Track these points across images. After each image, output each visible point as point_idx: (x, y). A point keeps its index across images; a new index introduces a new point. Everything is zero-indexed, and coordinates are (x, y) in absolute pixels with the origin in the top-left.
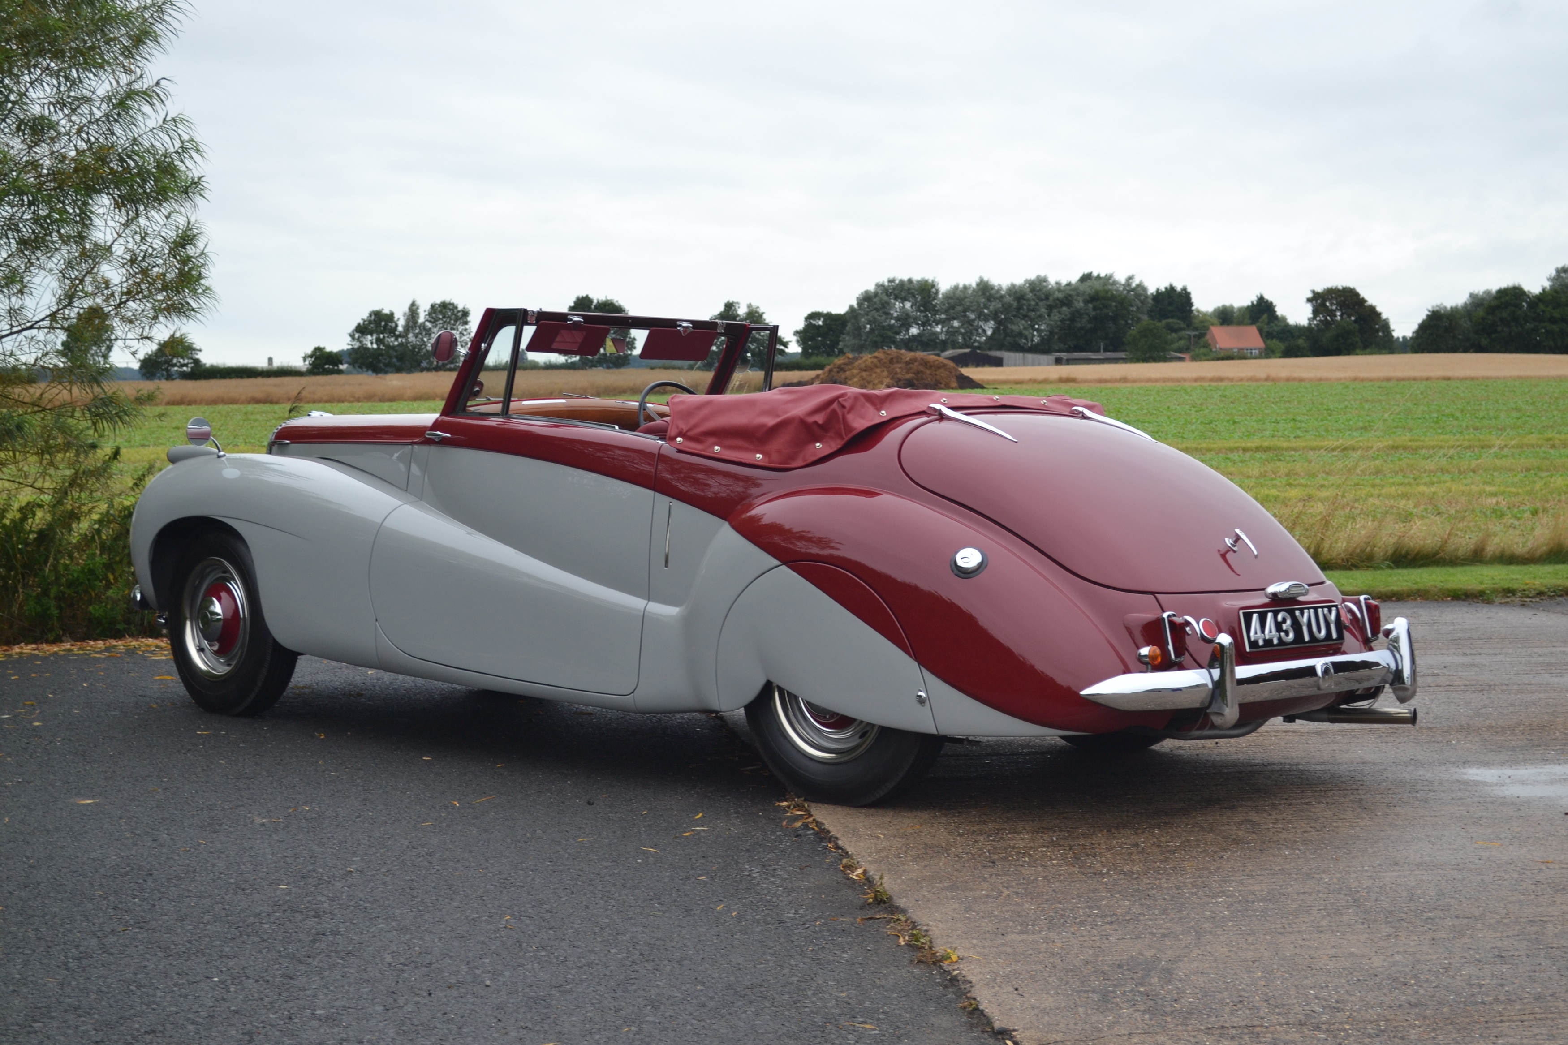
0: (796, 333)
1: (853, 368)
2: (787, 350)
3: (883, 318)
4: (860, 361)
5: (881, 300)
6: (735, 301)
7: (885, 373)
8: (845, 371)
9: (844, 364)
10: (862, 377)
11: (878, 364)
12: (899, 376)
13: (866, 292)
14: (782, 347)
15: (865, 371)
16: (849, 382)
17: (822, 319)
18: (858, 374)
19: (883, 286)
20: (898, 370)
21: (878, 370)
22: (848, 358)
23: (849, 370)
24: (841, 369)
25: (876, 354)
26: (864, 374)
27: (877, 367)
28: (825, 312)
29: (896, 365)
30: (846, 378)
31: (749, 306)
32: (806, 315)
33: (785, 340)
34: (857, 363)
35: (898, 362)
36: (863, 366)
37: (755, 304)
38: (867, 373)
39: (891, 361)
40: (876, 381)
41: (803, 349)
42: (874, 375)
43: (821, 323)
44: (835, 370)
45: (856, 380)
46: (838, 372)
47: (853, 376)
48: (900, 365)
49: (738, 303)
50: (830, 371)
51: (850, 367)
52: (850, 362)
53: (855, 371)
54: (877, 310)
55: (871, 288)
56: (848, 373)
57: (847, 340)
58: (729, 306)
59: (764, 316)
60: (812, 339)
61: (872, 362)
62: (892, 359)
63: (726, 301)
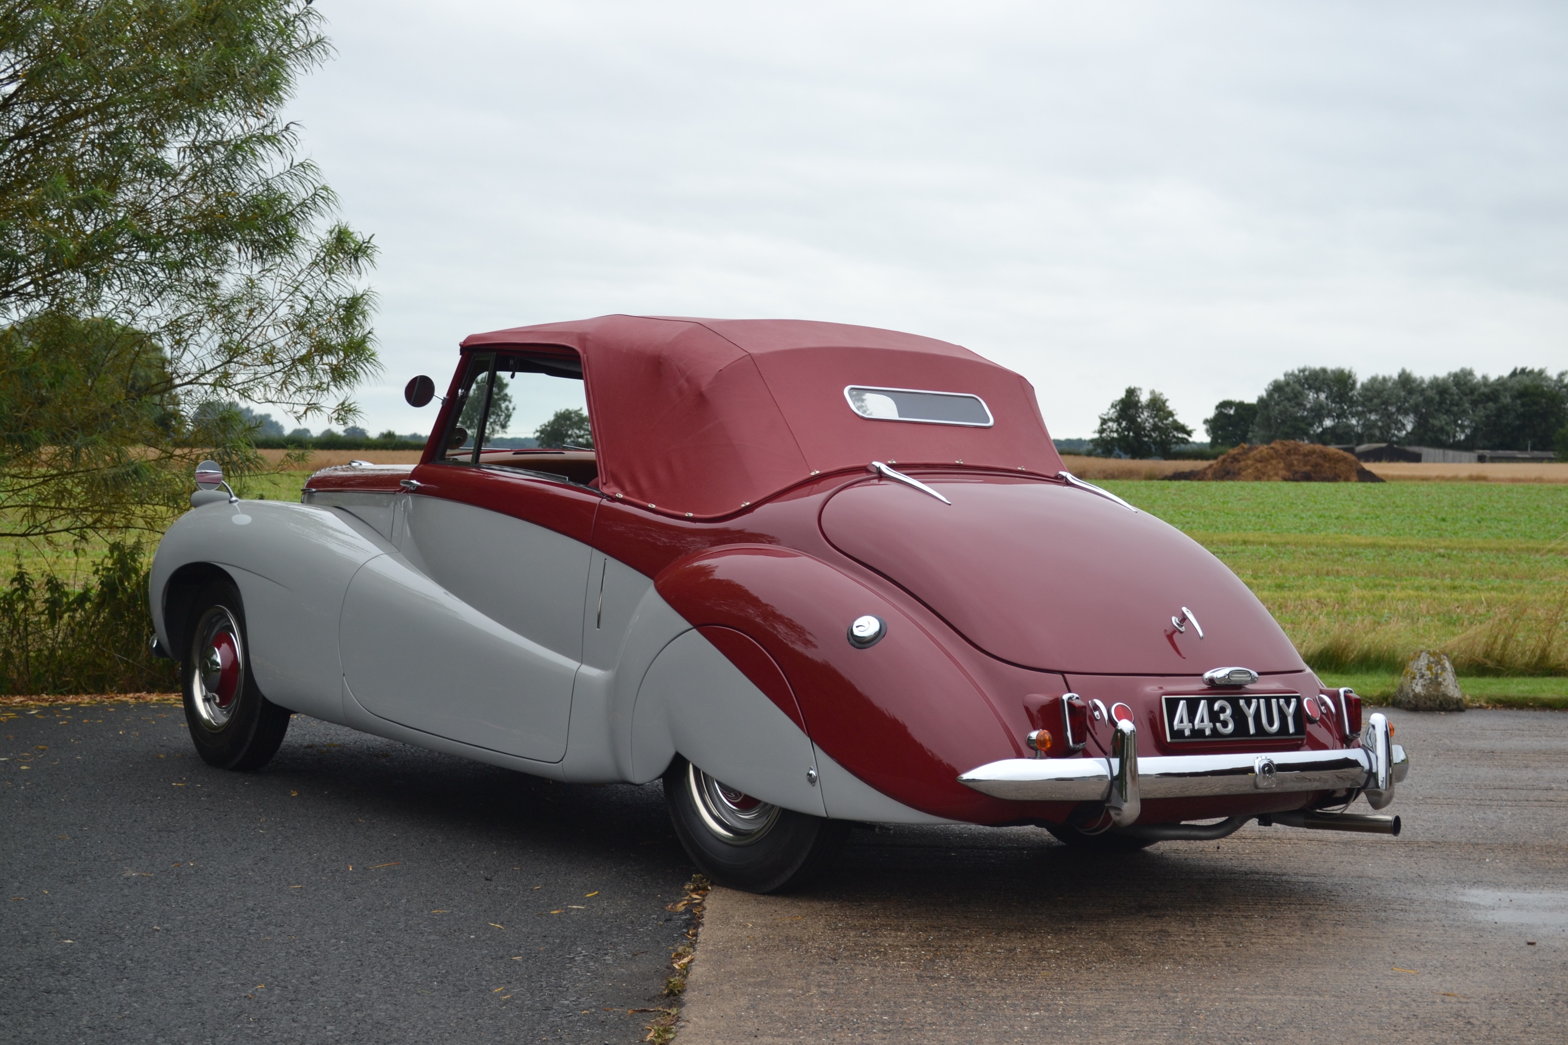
0: (1206, 422)
1: (1248, 458)
2: (1190, 439)
3: (1296, 409)
4: (1255, 452)
5: (1293, 390)
6: (1137, 386)
7: (1282, 465)
8: (1239, 462)
9: (1239, 454)
10: (1256, 468)
11: (1275, 455)
12: (1296, 468)
13: (1275, 382)
14: (1185, 436)
15: (1260, 462)
16: (1243, 473)
17: (1234, 408)
18: (1252, 465)
19: (1293, 374)
20: (1295, 462)
21: (1274, 462)
22: (1243, 448)
23: (1244, 460)
24: (1235, 459)
25: (1273, 445)
26: (1259, 465)
27: (1272, 458)
28: (1237, 400)
29: (1293, 457)
30: (1240, 469)
31: (1153, 392)
32: (1217, 403)
33: (1189, 429)
34: (1252, 454)
35: (1295, 454)
36: (1258, 456)
37: (1157, 391)
38: (1262, 464)
39: (1288, 452)
40: (1271, 473)
41: (1213, 438)
42: (1269, 467)
43: (1232, 412)
44: (1229, 460)
45: (1250, 471)
46: (1232, 462)
47: (1247, 467)
48: (1296, 457)
49: (1140, 389)
50: (1224, 461)
51: (1244, 457)
52: (1246, 453)
53: (1250, 462)
54: (1289, 400)
55: (1281, 378)
56: (1242, 464)
57: (1256, 430)
58: (1131, 392)
59: (1167, 404)
60: (1223, 428)
61: (1268, 453)
62: (1289, 451)
63: (1127, 387)
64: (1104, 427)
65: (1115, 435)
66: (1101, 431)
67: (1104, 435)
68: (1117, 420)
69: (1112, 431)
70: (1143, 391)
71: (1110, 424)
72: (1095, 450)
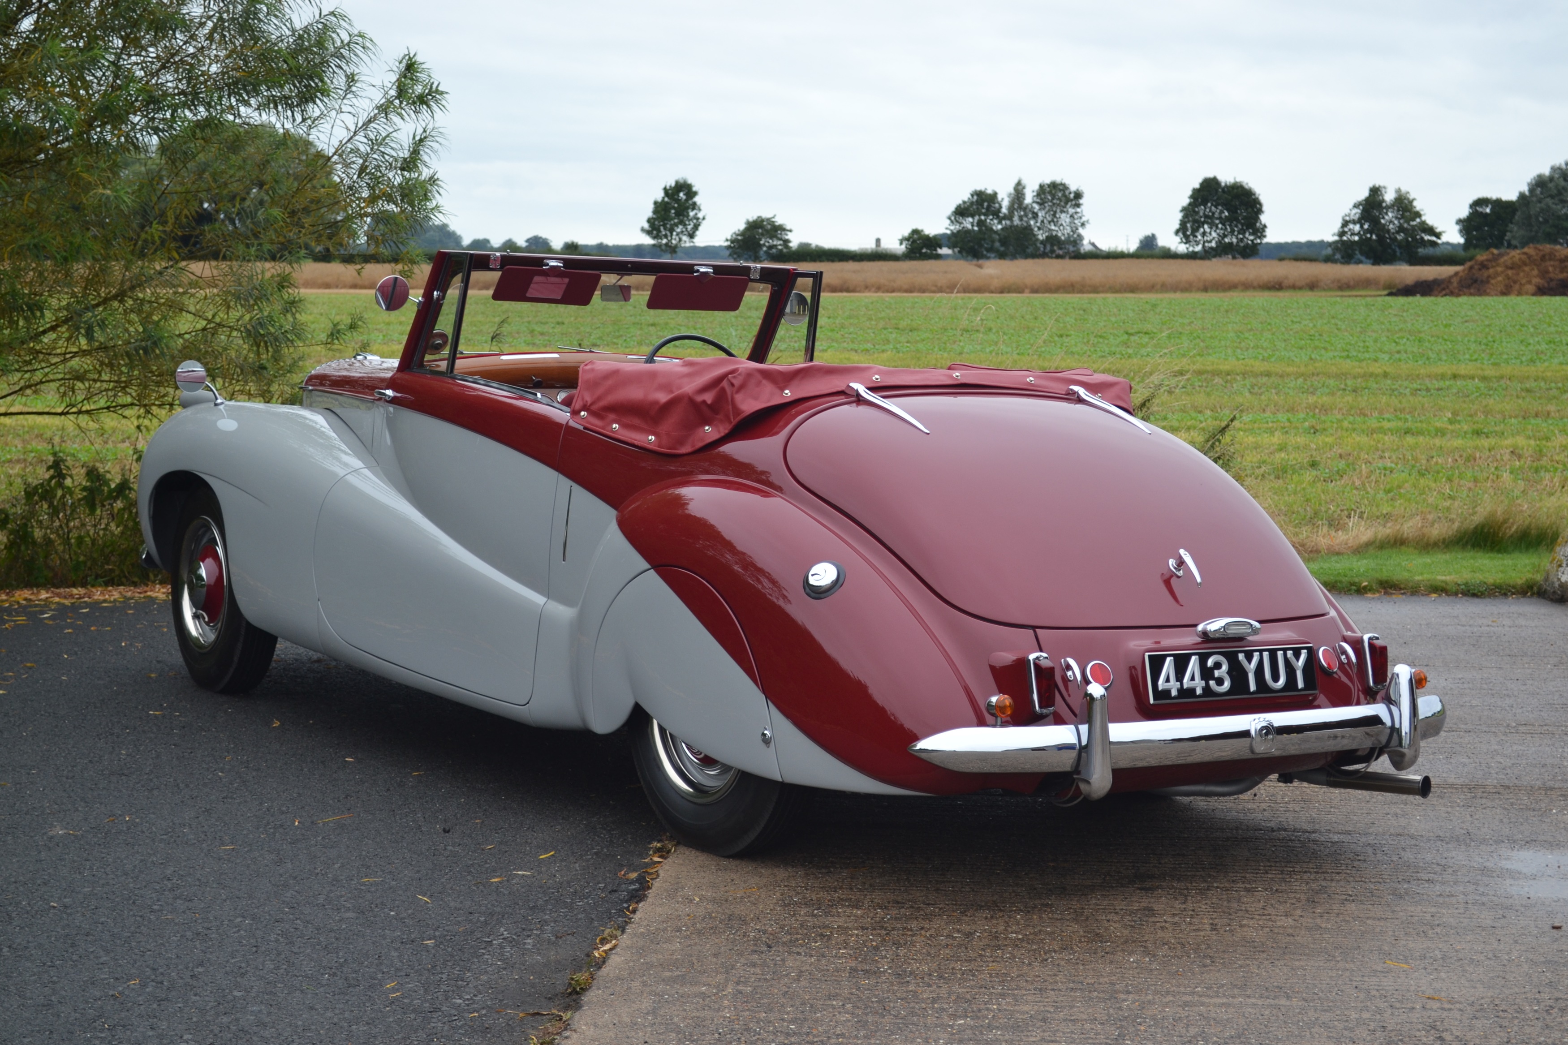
0: (1459, 222)
1: (1498, 265)
2: (1439, 241)
3: (1559, 207)
4: (1506, 258)
5: (1557, 186)
6: (1382, 184)
7: (1535, 272)
8: (1488, 268)
9: (1487, 260)
10: (1507, 275)
11: (1528, 261)
12: (1552, 275)
13: (1540, 176)
14: (1434, 239)
15: (1511, 268)
16: (1493, 281)
17: (1490, 206)
18: (1502, 272)
19: (1560, 168)
20: (1551, 269)
21: (1527, 269)
22: (1493, 254)
23: (1493, 267)
24: (1483, 266)
25: (1526, 250)
26: (1510, 272)
27: (1526, 265)
28: (1494, 197)
29: (1548, 263)
30: (1489, 277)
31: (1398, 191)
32: (1471, 201)
33: (1438, 230)
34: (1502, 260)
35: (1550, 259)
36: (1509, 263)
37: (1404, 189)
38: (1514, 271)
39: (1543, 258)
40: (1524, 281)
41: (1466, 240)
42: (1522, 274)
43: (1488, 210)
44: (1476, 267)
45: (1500, 279)
46: (1480, 269)
47: (1497, 274)
48: (1552, 263)
49: (1385, 188)
50: (1471, 268)
51: (1494, 264)
52: (1495, 258)
53: (1499, 269)
54: (1552, 197)
55: (1546, 171)
56: (1491, 271)
57: (1515, 231)
58: (1375, 191)
59: (1415, 203)
60: (1478, 228)
61: (1520, 259)
62: (1544, 256)
63: (1371, 186)
64: (1346, 229)
65: (1356, 238)
66: (1342, 234)
67: (1345, 238)
68: (1360, 221)
69: (1353, 234)
70: (1388, 190)
71: (1351, 226)
72: (1334, 255)
